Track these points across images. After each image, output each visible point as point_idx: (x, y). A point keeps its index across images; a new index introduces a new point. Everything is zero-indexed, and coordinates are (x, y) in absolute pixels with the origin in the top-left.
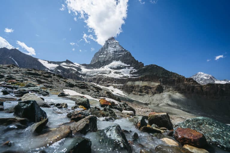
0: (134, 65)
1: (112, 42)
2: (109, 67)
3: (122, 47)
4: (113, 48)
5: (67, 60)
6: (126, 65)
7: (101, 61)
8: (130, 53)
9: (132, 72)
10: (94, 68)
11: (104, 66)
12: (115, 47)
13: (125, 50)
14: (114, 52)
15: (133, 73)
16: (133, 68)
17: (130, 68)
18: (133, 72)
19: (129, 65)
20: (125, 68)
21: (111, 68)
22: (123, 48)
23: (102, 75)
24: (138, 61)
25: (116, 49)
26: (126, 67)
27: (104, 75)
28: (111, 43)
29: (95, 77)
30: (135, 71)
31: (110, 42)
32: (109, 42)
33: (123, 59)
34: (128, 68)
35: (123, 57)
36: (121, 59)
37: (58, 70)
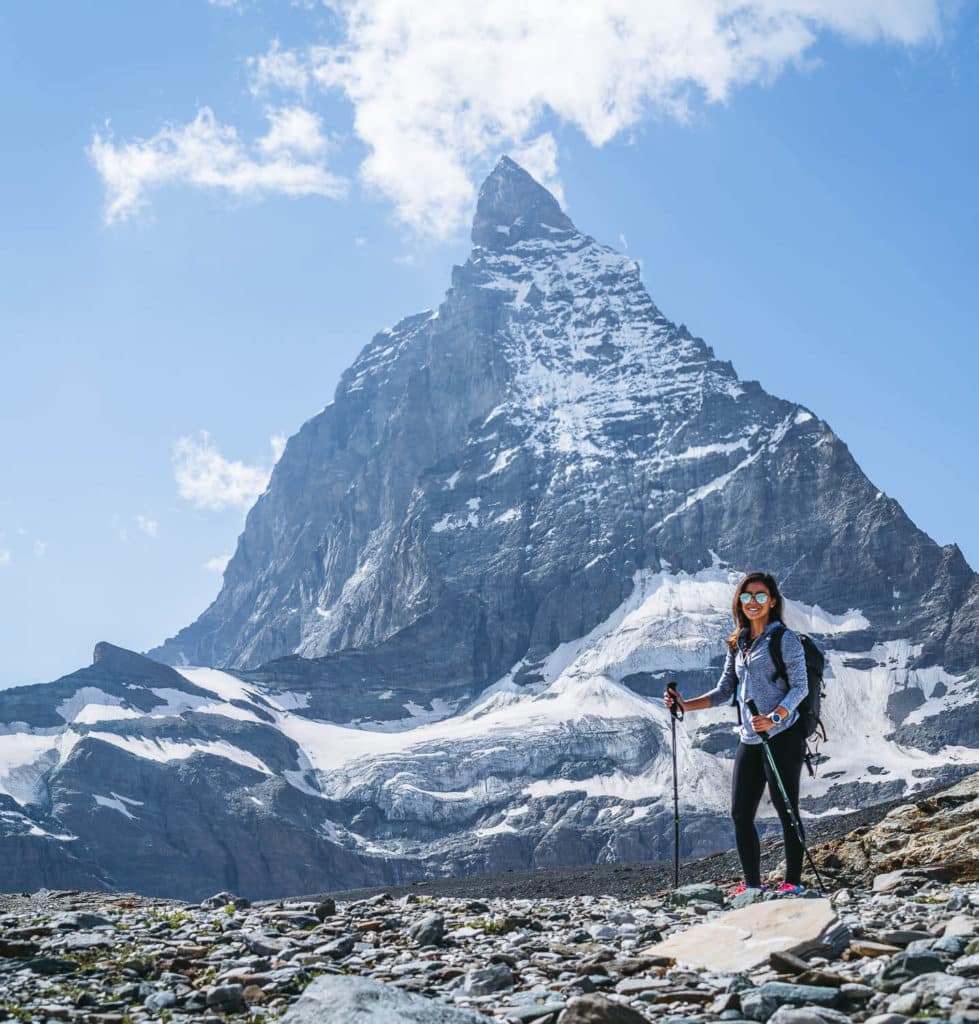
1: (541, 279)
2: (607, 673)
3: (706, 352)
4: (581, 382)
5: (103, 649)
7: (491, 600)
8: (840, 447)
9: (915, 718)
10: (405, 694)
11: (538, 660)
12: (608, 349)
13: (752, 389)
14: (617, 430)
15: (929, 721)
16: (917, 651)
17: (876, 652)
18: (933, 707)
19: (854, 622)
21: (639, 683)
22: (728, 370)
23: (581, 795)
24: (957, 553)
25: (622, 386)
27: (594, 787)
28: (535, 297)
29: (504, 828)
30: (940, 690)
31: (509, 270)
32: (501, 283)
34: (847, 664)
35: (748, 512)
36: (740, 542)
37: (102, 801)
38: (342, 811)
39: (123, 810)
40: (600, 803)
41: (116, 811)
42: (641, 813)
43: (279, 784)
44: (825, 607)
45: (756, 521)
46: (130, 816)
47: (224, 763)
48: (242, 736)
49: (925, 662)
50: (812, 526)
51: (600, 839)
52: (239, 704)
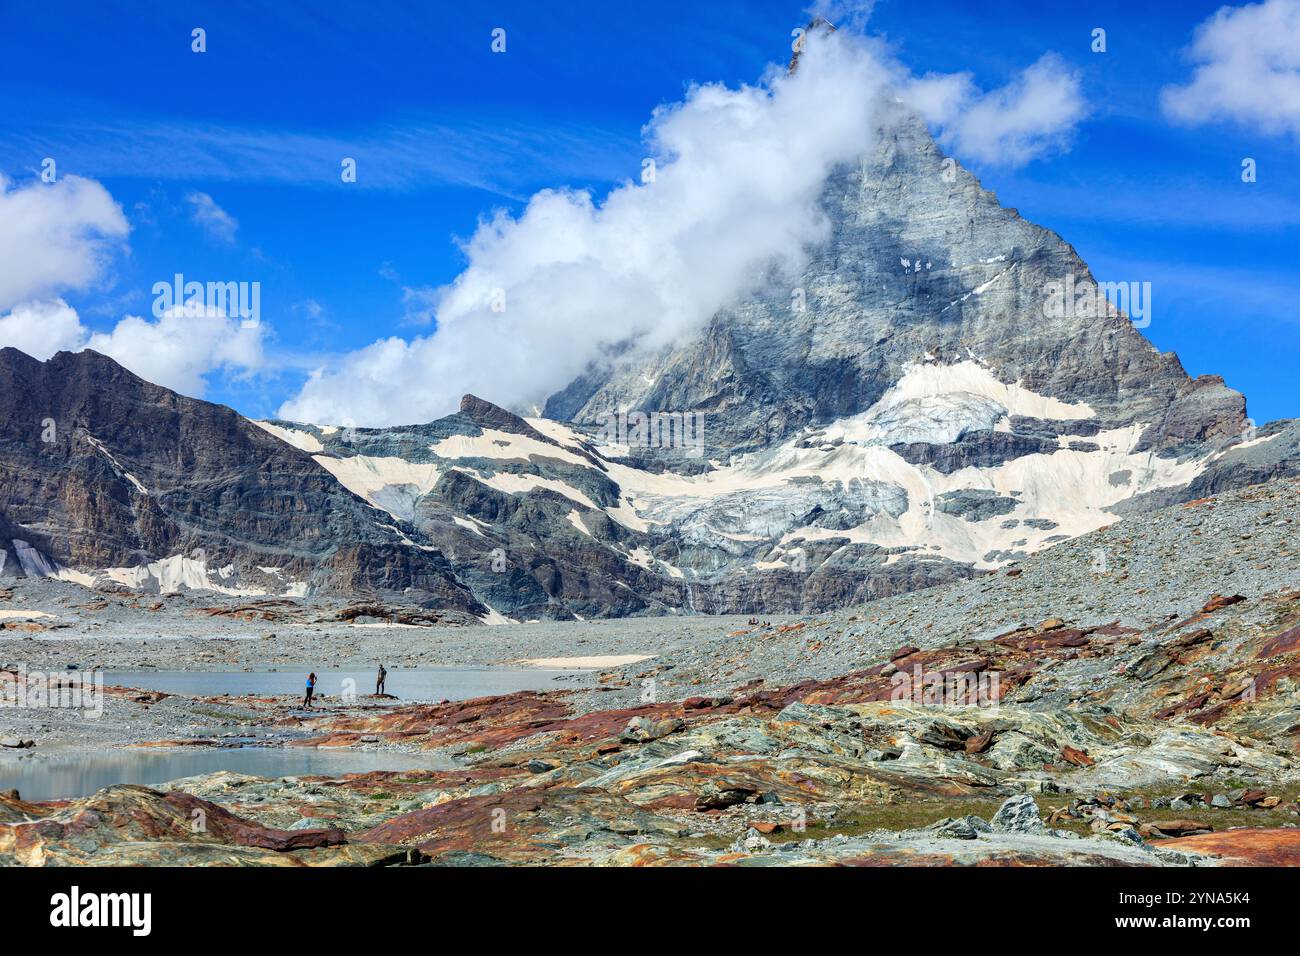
0: (1143, 402)
6: (1053, 409)
11: (819, 429)
16: (1135, 441)
17: (1101, 438)
19: (1083, 411)
20: (1053, 448)
26: (1053, 428)
27: (856, 535)
30: (1153, 472)
33: (1009, 334)
34: (1074, 447)
35: (1000, 316)
36: (990, 341)
37: (459, 521)
38: (652, 540)
39: (475, 529)
40: (859, 549)
41: (470, 531)
42: (893, 559)
43: (601, 517)
44: (1061, 398)
45: (1006, 323)
46: (480, 533)
47: (558, 496)
48: (573, 476)
49: (1142, 447)
50: (1052, 330)
51: (860, 577)
52: (573, 450)
